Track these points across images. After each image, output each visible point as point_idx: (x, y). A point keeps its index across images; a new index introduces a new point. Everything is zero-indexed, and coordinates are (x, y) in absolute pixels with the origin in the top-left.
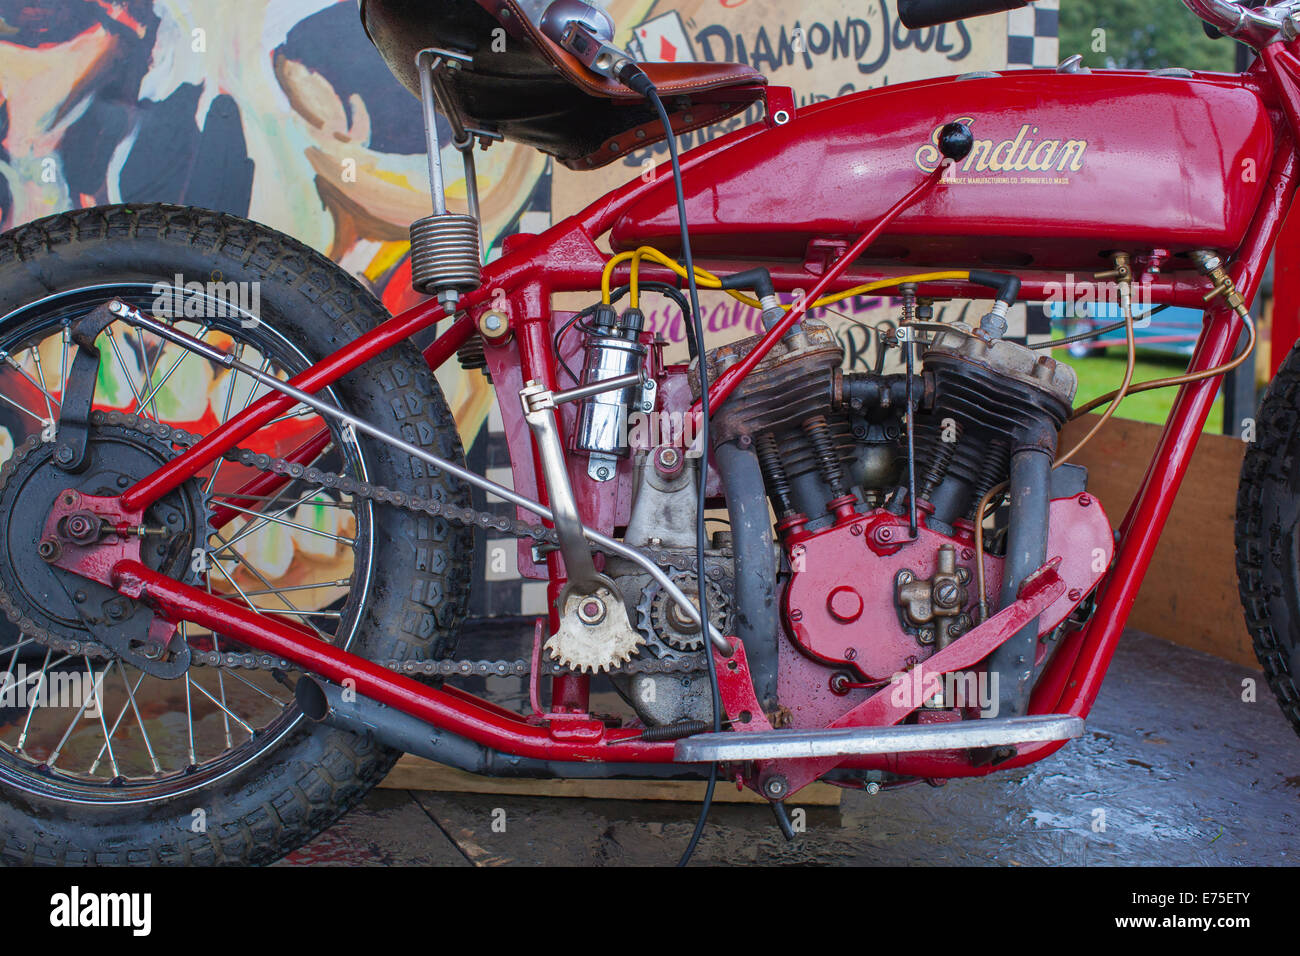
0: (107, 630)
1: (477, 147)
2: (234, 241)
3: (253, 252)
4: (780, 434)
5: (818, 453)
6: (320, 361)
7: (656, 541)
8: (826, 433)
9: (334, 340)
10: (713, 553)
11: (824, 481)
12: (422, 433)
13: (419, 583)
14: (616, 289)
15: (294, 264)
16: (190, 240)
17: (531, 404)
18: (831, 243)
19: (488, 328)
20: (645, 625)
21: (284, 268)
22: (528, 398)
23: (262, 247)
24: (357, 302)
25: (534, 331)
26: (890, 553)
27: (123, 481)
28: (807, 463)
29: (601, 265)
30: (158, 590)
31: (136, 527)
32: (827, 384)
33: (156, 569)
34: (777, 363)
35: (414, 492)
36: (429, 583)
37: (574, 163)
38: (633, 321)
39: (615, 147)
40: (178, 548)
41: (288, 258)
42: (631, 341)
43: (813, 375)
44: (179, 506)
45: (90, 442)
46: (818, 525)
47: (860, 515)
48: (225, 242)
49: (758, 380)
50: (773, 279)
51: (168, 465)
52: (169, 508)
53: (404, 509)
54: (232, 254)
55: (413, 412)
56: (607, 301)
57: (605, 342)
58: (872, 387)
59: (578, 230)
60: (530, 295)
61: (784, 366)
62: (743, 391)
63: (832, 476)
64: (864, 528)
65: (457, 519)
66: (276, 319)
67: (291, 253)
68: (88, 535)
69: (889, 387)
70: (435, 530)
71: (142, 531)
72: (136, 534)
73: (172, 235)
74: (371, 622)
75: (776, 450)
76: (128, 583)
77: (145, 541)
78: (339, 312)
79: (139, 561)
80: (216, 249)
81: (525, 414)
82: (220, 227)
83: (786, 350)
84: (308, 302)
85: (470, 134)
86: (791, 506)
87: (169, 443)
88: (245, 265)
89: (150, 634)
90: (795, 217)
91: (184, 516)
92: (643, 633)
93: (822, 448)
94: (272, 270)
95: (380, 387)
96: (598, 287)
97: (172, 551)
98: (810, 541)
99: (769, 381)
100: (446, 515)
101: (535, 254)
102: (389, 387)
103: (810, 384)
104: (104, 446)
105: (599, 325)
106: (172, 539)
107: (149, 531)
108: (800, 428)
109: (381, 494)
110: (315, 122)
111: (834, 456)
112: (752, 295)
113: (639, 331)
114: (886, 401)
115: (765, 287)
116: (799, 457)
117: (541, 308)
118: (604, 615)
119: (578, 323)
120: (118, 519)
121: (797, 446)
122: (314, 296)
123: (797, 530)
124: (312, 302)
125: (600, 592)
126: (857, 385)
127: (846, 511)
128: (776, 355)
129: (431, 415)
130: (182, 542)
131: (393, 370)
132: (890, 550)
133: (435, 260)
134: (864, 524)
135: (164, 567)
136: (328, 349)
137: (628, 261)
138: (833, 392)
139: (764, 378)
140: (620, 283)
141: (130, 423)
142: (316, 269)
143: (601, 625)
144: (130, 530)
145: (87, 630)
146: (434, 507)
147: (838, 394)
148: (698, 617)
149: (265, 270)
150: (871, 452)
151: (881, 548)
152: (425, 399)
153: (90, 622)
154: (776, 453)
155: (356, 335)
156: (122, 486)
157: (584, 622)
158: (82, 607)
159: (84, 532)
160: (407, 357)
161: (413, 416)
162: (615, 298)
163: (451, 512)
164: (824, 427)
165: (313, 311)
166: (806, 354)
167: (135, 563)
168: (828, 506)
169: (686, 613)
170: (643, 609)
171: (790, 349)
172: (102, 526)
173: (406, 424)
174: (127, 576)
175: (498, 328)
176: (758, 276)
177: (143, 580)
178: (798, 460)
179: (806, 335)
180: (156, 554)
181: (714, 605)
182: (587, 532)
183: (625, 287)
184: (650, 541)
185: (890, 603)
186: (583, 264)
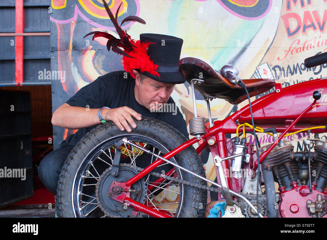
0: (122, 213)
1: (210, 100)
2: (152, 124)
3: (156, 127)
4: (279, 167)
5: (288, 171)
6: (171, 151)
7: (249, 193)
8: (290, 167)
9: (174, 146)
10: (263, 196)
11: (290, 178)
12: (194, 168)
13: (194, 203)
14: (240, 133)
15: (165, 129)
16: (142, 124)
17: (216, 161)
18: (290, 121)
19: (210, 143)
20: (246, 213)
21: (163, 130)
22: (216, 160)
23: (158, 126)
24: (180, 138)
25: (221, 143)
26: (305, 196)
27: (126, 179)
28: (286, 174)
29: (236, 127)
30: (133, 204)
31: (129, 190)
32: (289, 155)
33: (134, 200)
34: (277, 150)
35: (193, 182)
36: (196, 203)
37: (232, 103)
38: (244, 140)
39: (241, 99)
40: (138, 195)
41: (164, 128)
42: (243, 145)
43: (286, 153)
44: (139, 185)
45: (119, 170)
46: (288, 189)
47: (298, 186)
48: (150, 124)
49: (272, 154)
50: (276, 129)
51: (136, 175)
52: (136, 185)
53: (190, 186)
54: (151, 127)
55: (192, 163)
56: (238, 136)
57: (237, 146)
58: (301, 155)
59: (231, 119)
60: (220, 135)
61: (278, 151)
62: (269, 157)
63: (291, 177)
64: (299, 190)
65: (201, 188)
66: (162, 142)
67: (165, 127)
68: (118, 192)
69: (305, 155)
70: (197, 191)
71: (130, 191)
72: (129, 191)
73: (138, 123)
74: (183, 212)
75: (278, 171)
76: (126, 202)
77: (131, 193)
78: (175, 140)
79: (129, 197)
80: (148, 126)
81: (215, 163)
82: (149, 121)
83: (279, 147)
84: (168, 138)
85: (208, 97)
86: (282, 184)
87: (137, 171)
88: (154, 130)
89: (132, 214)
90: (281, 115)
91: (140, 187)
92: (245, 215)
93: (289, 170)
94: (160, 131)
95: (185, 157)
96: (236, 133)
97: (137, 195)
98: (286, 193)
99: (275, 154)
100: (199, 187)
101: (221, 125)
102: (187, 157)
103: (285, 155)
104: (122, 171)
105: (236, 142)
106: (137, 192)
107: (132, 191)
108: (283, 165)
109: (184, 182)
110: (181, 94)
111: (292, 172)
112: (272, 133)
113: (245, 143)
114: (304, 158)
115: (275, 132)
116: (284, 173)
117: (223, 138)
118: (235, 211)
119: (231, 142)
120: (125, 188)
121: (283, 170)
122: (170, 137)
123: (283, 190)
124: (169, 138)
125: (235, 205)
126: (297, 155)
127: (295, 186)
128: (276, 148)
129: (196, 163)
130: (139, 193)
131: (188, 153)
132: (305, 195)
133: (194, 128)
134: (299, 189)
135: (135, 199)
136: (173, 148)
137: (242, 126)
138: (291, 156)
139: (273, 153)
140: (241, 131)
141: (128, 166)
142: (170, 130)
143: (235, 213)
144: (127, 190)
145: (118, 213)
146: (196, 185)
147: (292, 157)
148: (257, 212)
149: (159, 131)
150: (303, 171)
151: (303, 195)
152: (195, 160)
153: (119, 211)
154: (278, 172)
155: (179, 145)
156: (126, 180)
157: (231, 213)
158: (117, 208)
159: (117, 191)
160: (191, 150)
161: (192, 164)
162: (240, 135)
163: (200, 186)
164: (290, 165)
165: (170, 140)
166: (284, 148)
167: (129, 198)
168: (291, 184)
169: (254, 211)
170: (245, 209)
171: (280, 146)
172: (121, 189)
173: (191, 166)
174: (126, 201)
175: (212, 143)
176: (273, 129)
177: (130, 202)
178: (283, 173)
179: (284, 143)
180: (134, 196)
181: (262, 208)
182: (230, 191)
183: (242, 132)
184: (248, 193)
185: (306, 208)
186: (232, 127)
